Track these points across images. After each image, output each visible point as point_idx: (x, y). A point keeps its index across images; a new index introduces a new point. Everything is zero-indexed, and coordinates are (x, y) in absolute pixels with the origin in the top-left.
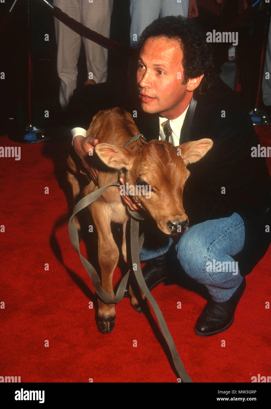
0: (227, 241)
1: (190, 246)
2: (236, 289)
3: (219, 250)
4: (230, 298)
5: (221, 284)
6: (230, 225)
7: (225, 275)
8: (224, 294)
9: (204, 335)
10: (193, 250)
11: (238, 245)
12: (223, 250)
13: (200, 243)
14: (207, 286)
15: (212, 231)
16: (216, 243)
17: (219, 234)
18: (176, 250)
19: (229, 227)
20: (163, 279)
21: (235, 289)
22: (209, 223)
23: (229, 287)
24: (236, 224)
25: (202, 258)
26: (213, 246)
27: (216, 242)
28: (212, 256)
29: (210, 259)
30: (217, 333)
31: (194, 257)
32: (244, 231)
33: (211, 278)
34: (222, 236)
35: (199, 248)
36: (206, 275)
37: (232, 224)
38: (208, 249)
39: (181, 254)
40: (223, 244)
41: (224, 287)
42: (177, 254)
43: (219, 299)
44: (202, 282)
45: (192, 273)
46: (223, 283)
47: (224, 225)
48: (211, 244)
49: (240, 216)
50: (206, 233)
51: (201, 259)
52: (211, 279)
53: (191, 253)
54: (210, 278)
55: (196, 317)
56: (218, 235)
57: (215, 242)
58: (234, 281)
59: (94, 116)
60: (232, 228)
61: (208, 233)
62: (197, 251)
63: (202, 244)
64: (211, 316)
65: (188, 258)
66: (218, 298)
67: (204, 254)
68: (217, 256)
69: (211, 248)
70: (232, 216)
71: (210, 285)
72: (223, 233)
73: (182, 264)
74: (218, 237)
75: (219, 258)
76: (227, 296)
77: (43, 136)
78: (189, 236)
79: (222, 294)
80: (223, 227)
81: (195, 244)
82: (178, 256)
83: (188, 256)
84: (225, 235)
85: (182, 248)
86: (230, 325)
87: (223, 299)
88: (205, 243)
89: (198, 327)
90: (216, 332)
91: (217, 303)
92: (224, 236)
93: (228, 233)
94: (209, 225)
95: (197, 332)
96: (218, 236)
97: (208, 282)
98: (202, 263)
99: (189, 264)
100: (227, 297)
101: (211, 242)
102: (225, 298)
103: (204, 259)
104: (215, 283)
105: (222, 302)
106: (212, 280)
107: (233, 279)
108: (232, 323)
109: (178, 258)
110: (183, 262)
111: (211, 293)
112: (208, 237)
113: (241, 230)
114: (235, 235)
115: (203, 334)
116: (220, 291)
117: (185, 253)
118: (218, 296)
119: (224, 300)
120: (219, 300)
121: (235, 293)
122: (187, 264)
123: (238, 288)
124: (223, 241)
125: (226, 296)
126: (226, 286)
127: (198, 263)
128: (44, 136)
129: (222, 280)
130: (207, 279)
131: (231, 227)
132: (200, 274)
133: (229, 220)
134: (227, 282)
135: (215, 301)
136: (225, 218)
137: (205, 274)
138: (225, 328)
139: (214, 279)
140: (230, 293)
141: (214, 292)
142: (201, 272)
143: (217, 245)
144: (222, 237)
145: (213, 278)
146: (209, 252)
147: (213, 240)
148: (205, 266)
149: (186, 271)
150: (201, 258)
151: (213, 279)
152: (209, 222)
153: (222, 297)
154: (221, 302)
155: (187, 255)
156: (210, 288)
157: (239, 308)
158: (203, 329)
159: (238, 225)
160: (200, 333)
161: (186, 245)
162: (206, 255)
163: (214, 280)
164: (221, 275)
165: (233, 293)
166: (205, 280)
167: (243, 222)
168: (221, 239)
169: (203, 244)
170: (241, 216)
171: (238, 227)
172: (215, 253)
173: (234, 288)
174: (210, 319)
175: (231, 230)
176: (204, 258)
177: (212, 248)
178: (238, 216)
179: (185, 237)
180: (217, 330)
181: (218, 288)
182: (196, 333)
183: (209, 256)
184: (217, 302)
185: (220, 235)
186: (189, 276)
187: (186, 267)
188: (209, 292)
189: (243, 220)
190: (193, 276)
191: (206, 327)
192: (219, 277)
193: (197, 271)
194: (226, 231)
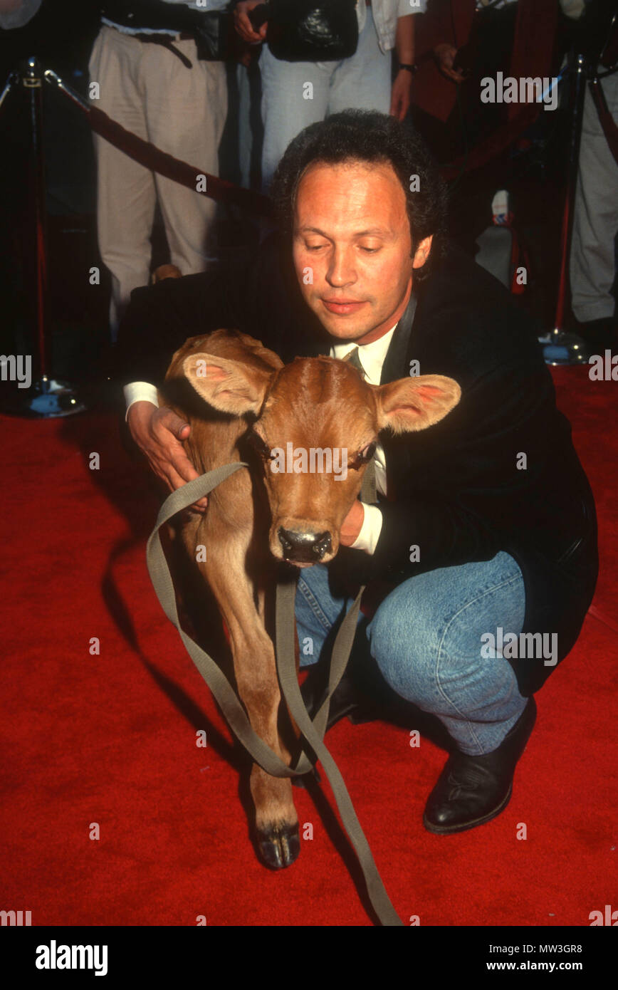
0: (484, 613)
1: (400, 626)
2: (512, 724)
3: (466, 633)
4: (499, 744)
5: (475, 712)
6: (490, 579)
7: (481, 691)
8: (485, 734)
9: (445, 832)
10: (406, 635)
11: (510, 624)
12: (476, 635)
13: (420, 618)
14: (442, 718)
15: (448, 592)
16: (458, 619)
17: (465, 598)
18: (368, 636)
19: (487, 583)
20: (349, 708)
21: (510, 724)
22: (442, 575)
23: (494, 719)
24: (504, 577)
25: (427, 652)
26: (451, 624)
27: (458, 616)
28: (450, 648)
29: (444, 653)
30: (474, 826)
31: (409, 652)
32: (522, 592)
33: (450, 699)
34: (471, 603)
35: (419, 630)
36: (437, 693)
37: (494, 575)
38: (440, 631)
39: (378, 647)
40: (473, 620)
41: (482, 719)
42: (370, 644)
43: (475, 746)
44: (433, 710)
45: (405, 689)
46: (479, 709)
47: (476, 578)
48: (446, 620)
49: (513, 559)
50: (435, 595)
51: (425, 655)
52: (450, 701)
53: (400, 641)
54: (448, 699)
55: (426, 790)
56: (462, 600)
57: (455, 616)
58: (504, 704)
59: (174, 352)
60: (495, 584)
61: (438, 596)
62: (414, 638)
63: (425, 620)
64: (459, 787)
65: (394, 654)
66: (471, 744)
67: (431, 644)
68: (459, 648)
69: (446, 631)
70: (495, 558)
71: (450, 716)
72: (474, 596)
73: (382, 669)
74: (461, 605)
75: (465, 652)
76: (494, 740)
77: (73, 402)
78: (395, 603)
79: (480, 735)
80: (474, 583)
81: (410, 622)
82: (372, 650)
83: (396, 648)
84: (478, 600)
85: (380, 630)
86: (503, 807)
87: (483, 747)
88: (432, 620)
89: (430, 814)
90: (472, 822)
91: (471, 757)
92: (477, 603)
93: (486, 596)
94: (441, 580)
95: (429, 824)
96: (462, 602)
97: (443, 708)
98: (426, 664)
99: (397, 669)
100: (493, 742)
101: (447, 616)
102: (488, 743)
103: (430, 654)
104: (459, 710)
105: (481, 754)
106: (453, 704)
107: (502, 699)
108: (507, 802)
109: (373, 656)
110: (385, 665)
111: (453, 734)
112: (440, 605)
113: (516, 590)
114: (502, 600)
115: (442, 828)
116: (474, 728)
117: (387, 643)
118: (471, 740)
119: (485, 750)
120: (474, 751)
121: (511, 731)
122: (393, 668)
123: (518, 722)
124: (474, 614)
125: (490, 738)
126: (487, 716)
127: (418, 664)
128: (76, 401)
129: (475, 702)
130: (441, 702)
131: (493, 583)
132: (423, 689)
133: (488, 566)
134: (489, 706)
135: (465, 751)
136: (479, 563)
137: (435, 690)
138: (492, 813)
139: (456, 700)
140: (500, 732)
141: (459, 730)
142: (426, 686)
143: (460, 623)
144: (471, 606)
145: (454, 699)
146: (443, 639)
147: (452, 612)
148: (433, 672)
149: (392, 684)
150: (424, 652)
151: (453, 702)
152: (443, 573)
153: (480, 741)
154: (478, 754)
155: (391, 647)
156: (450, 723)
157: (522, 769)
158: (442, 818)
159: (509, 577)
160: (436, 827)
161: (390, 625)
162: (434, 647)
163: (456, 703)
164: (471, 691)
165: (506, 732)
166: (435, 704)
167: (520, 572)
168: (470, 609)
169: (428, 620)
170: (516, 559)
171: (510, 584)
172: (455, 640)
173: (506, 720)
174: (458, 793)
175: (492, 588)
176: (431, 652)
177: (449, 628)
178: (508, 559)
179: (387, 606)
180: (475, 818)
181: (470, 721)
182: (426, 827)
183: (443, 648)
184: (470, 754)
185: (466, 601)
186: (399, 697)
187: (392, 676)
188: (450, 732)
189: (521, 568)
190: (408, 695)
191: (450, 812)
192: (468, 696)
193: (416, 684)
194: (481, 591)
